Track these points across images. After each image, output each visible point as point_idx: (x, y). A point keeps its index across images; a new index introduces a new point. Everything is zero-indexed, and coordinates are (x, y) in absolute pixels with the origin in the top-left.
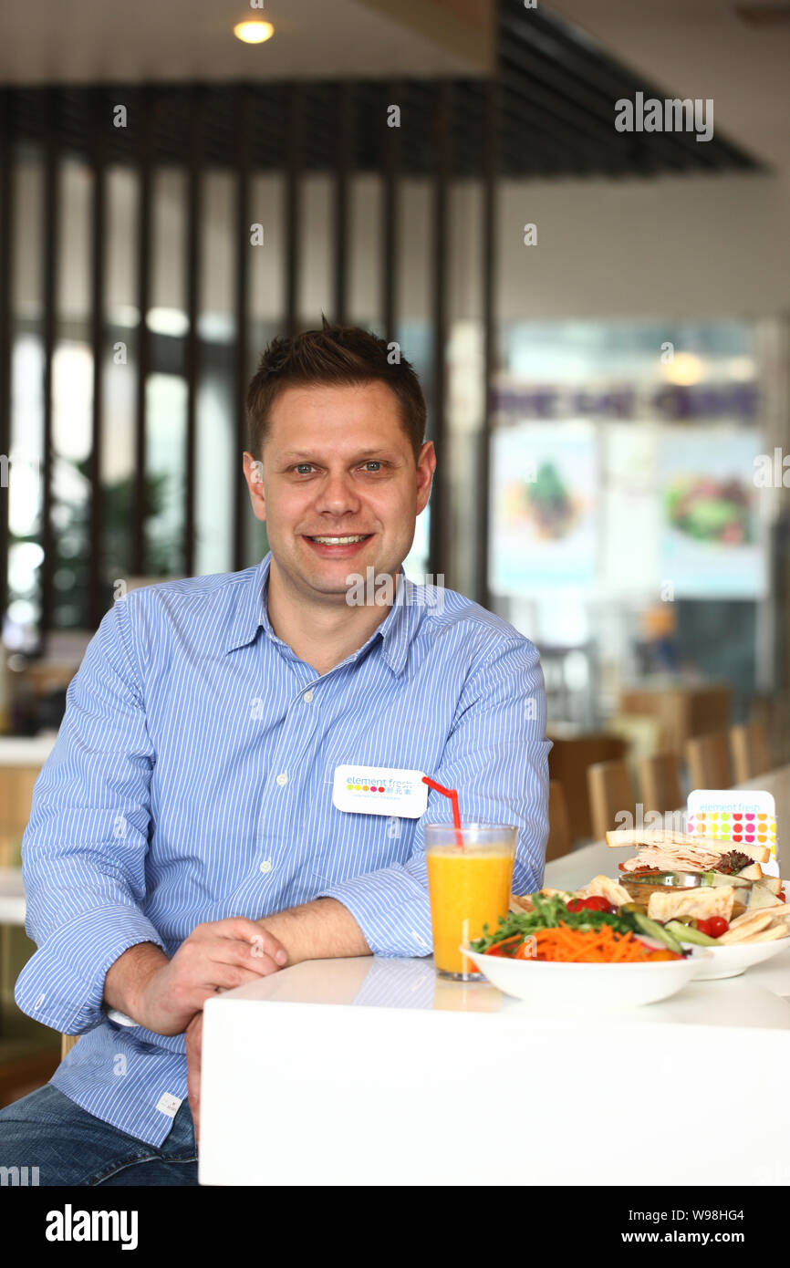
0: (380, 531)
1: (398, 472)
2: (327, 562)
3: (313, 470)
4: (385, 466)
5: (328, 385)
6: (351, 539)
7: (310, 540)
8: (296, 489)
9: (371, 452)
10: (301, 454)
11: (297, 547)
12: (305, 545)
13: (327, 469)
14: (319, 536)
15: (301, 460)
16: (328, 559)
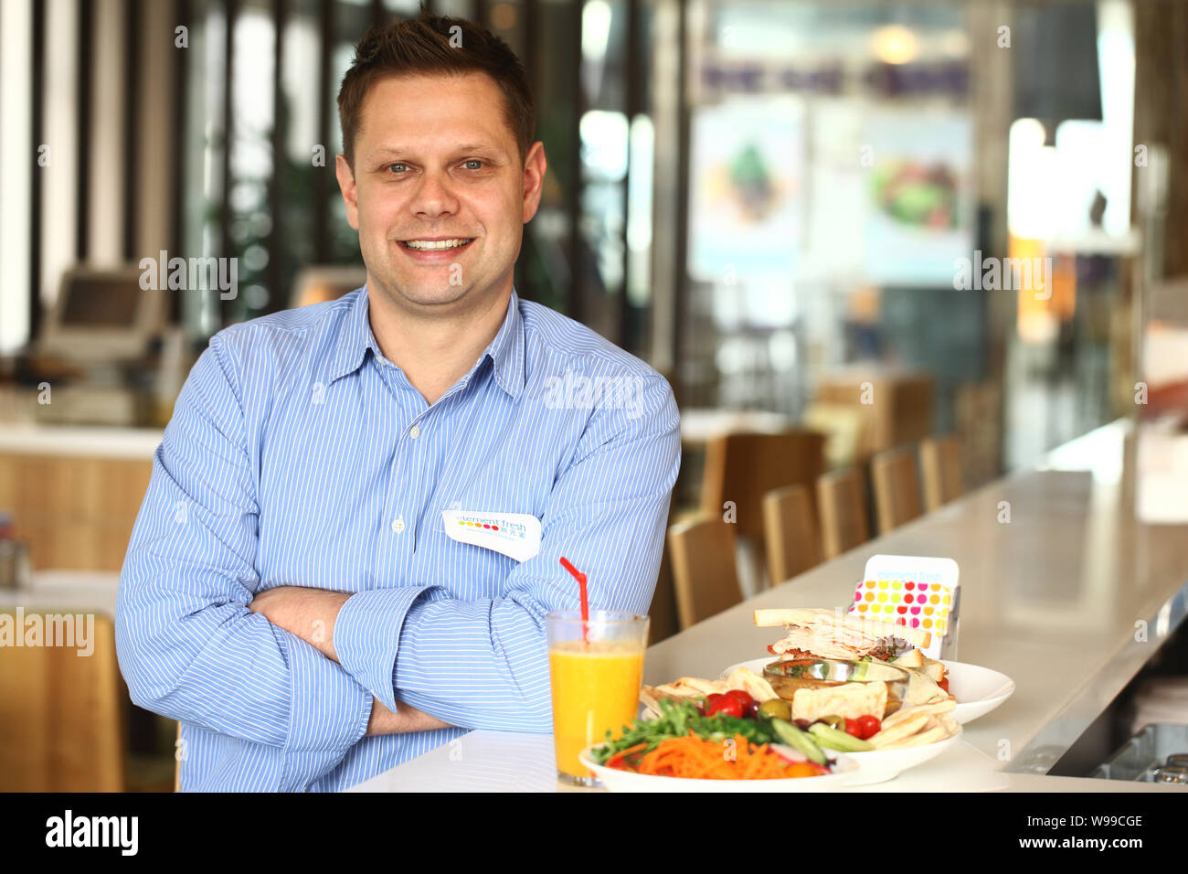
0: (483, 235)
1: (501, 171)
2: (423, 269)
3: (408, 169)
4: (486, 164)
5: (424, 75)
6: (449, 244)
7: (404, 245)
8: (389, 189)
9: (470, 148)
10: (395, 152)
11: (390, 254)
12: (398, 251)
13: (422, 167)
14: (414, 240)
15: (395, 158)
16: (423, 266)
